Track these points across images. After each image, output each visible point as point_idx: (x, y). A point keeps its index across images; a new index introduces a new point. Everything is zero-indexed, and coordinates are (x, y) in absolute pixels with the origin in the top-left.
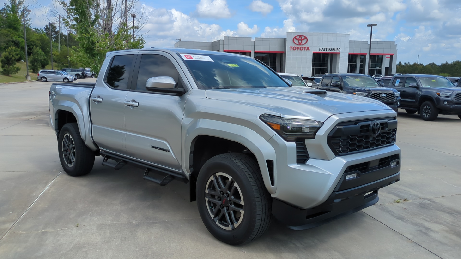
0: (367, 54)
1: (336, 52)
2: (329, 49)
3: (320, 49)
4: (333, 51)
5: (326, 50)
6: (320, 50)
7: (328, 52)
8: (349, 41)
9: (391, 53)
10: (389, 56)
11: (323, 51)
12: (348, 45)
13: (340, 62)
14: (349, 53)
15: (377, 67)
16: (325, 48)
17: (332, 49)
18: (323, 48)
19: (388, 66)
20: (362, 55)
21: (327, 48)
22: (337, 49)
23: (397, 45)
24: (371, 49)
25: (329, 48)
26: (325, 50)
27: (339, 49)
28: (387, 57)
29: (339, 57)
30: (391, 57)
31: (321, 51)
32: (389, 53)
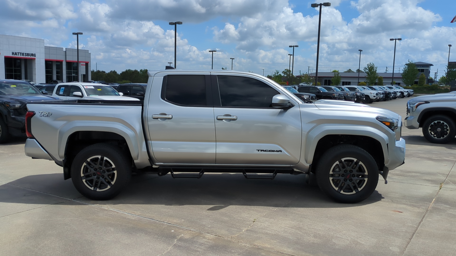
0: (64, 61)
1: (32, 57)
2: (23, 54)
3: (13, 53)
4: (28, 56)
5: (20, 55)
6: (12, 55)
7: (23, 56)
8: (44, 47)
9: (87, 61)
10: (84, 64)
11: (16, 55)
12: (43, 50)
13: (36, 68)
14: (45, 59)
15: (73, 74)
16: (18, 53)
17: (27, 54)
18: (16, 53)
19: (85, 73)
20: (57, 61)
21: (20, 53)
22: (32, 54)
23: (91, 54)
24: (67, 56)
25: (23, 52)
26: (18, 55)
27: (35, 55)
28: (82, 65)
29: (35, 63)
30: (87, 64)
31: (14, 56)
32: (85, 61)
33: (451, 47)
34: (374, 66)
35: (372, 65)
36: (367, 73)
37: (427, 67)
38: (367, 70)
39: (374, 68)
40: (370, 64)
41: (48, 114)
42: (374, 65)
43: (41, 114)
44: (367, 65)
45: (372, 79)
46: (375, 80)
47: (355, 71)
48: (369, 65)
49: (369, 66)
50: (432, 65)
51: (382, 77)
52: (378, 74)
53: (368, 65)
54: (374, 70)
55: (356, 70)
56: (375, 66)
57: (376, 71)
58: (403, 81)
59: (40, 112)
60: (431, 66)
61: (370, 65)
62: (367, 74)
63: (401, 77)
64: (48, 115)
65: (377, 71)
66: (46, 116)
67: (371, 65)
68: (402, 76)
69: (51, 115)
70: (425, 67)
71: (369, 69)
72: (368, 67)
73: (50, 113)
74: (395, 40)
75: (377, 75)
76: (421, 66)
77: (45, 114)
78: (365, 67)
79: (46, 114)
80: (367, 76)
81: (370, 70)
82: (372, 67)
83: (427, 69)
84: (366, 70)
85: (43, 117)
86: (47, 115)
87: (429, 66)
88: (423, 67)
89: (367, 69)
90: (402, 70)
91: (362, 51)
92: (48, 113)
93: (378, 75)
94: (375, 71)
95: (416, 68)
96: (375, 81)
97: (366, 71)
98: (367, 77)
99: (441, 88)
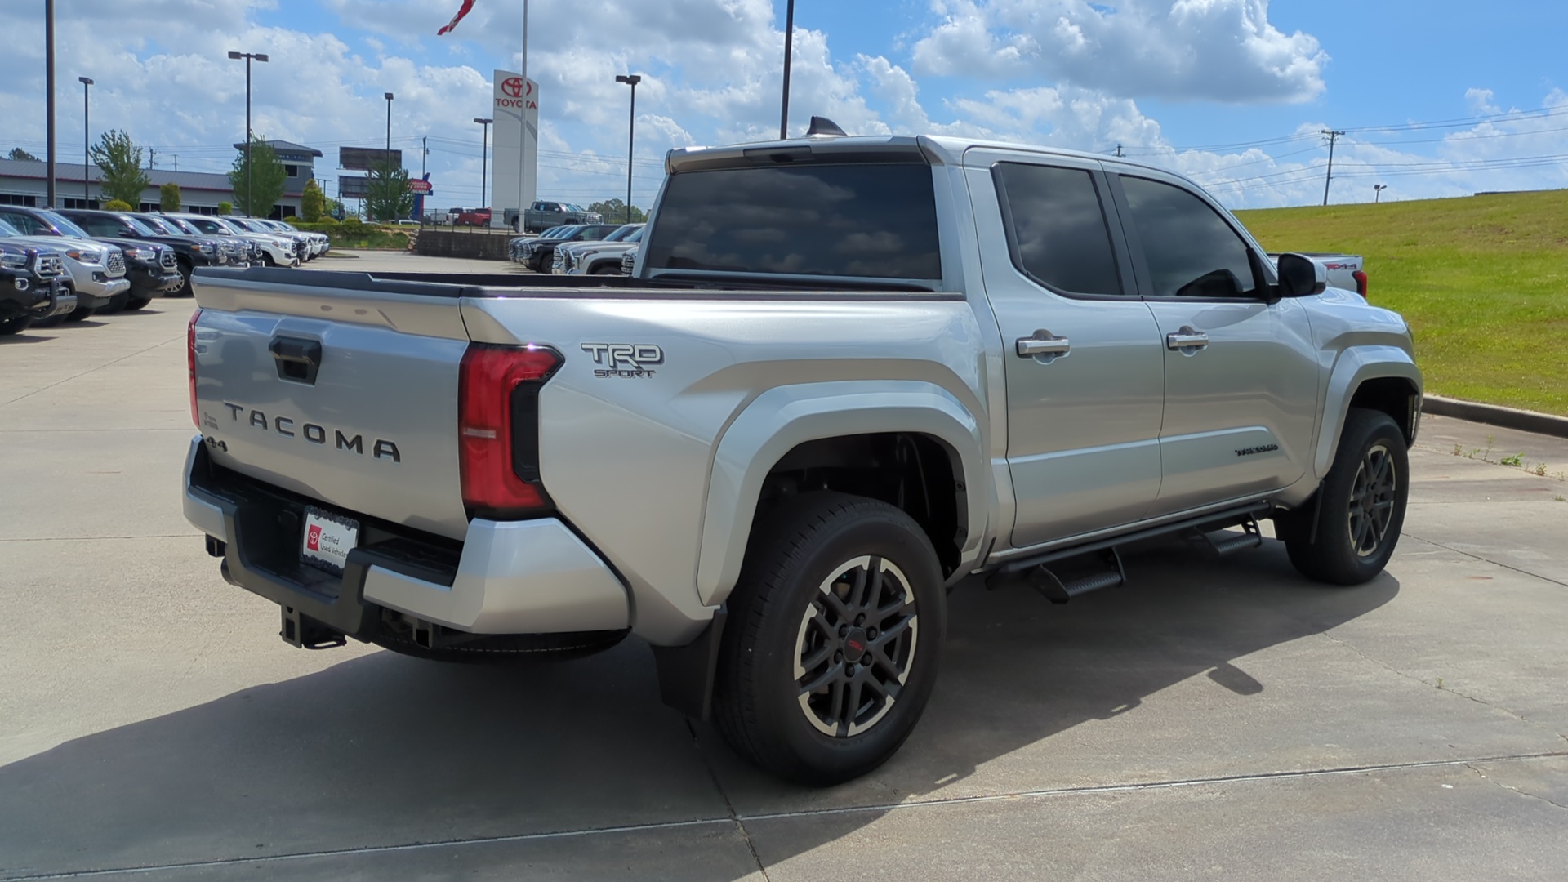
33: (391, 101)
34: (128, 145)
35: (123, 137)
36: (103, 168)
37: (304, 160)
38: (104, 158)
39: (131, 150)
40: (113, 136)
41: (638, 358)
42: (127, 139)
43: (599, 361)
44: (103, 137)
45: (125, 189)
46: (136, 193)
47: (6, 156)
48: (109, 139)
49: (108, 143)
50: (319, 154)
51: (176, 187)
52: (145, 173)
53: (107, 138)
54: (129, 158)
55: (11, 150)
56: (134, 142)
57: (137, 161)
58: (236, 202)
59: (591, 350)
60: (316, 159)
61: (113, 140)
62: (103, 172)
63: (231, 188)
64: (644, 367)
65: (141, 163)
66: (630, 374)
67: (116, 139)
68: (234, 185)
69: (661, 361)
70: (297, 160)
71: (109, 152)
72: (106, 146)
73: (654, 351)
74: (245, 59)
75: (143, 176)
76: (286, 155)
77: (620, 361)
78: (96, 145)
79: (626, 361)
80: (104, 180)
81: (116, 156)
82: (122, 146)
83: (304, 167)
84: (98, 154)
85: (614, 378)
86: (637, 362)
87: (310, 156)
88: (292, 158)
89: (104, 153)
90: (233, 164)
91: (91, 82)
92: (641, 351)
93: (146, 177)
94: (132, 160)
95: (279, 161)
96: (139, 200)
97: (102, 159)
98: (106, 182)
99: (383, 231)
